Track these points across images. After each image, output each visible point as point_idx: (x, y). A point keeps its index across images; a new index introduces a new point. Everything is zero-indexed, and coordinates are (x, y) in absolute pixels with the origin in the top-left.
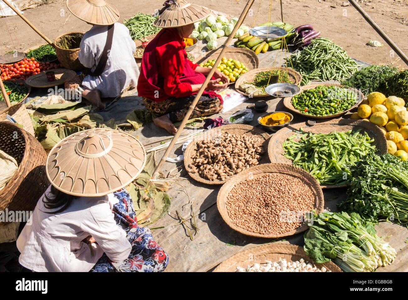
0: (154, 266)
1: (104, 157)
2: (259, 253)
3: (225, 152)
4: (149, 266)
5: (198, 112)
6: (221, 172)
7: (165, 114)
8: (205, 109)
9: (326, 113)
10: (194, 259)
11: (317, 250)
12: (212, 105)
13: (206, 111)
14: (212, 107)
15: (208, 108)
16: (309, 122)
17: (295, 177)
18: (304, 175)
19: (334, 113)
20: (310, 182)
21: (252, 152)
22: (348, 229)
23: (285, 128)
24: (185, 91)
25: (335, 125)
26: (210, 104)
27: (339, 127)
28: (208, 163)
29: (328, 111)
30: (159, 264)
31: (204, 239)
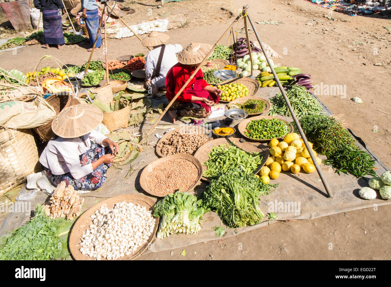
0: (89, 184)
1: (73, 120)
2: (139, 199)
3: (180, 141)
4: (87, 183)
5: (192, 114)
6: (170, 151)
7: (177, 110)
8: (196, 113)
9: (256, 137)
10: (116, 189)
11: (157, 209)
12: (200, 112)
13: (197, 114)
14: (200, 113)
15: (198, 113)
16: (242, 139)
17: (197, 168)
18: (200, 169)
19: (261, 138)
20: (200, 173)
21: (195, 146)
22: (176, 205)
23: (224, 138)
24: (186, 99)
25: (255, 147)
26: (199, 111)
27: (256, 148)
28: (169, 144)
29: (258, 136)
30: (92, 184)
31: (129, 182)
